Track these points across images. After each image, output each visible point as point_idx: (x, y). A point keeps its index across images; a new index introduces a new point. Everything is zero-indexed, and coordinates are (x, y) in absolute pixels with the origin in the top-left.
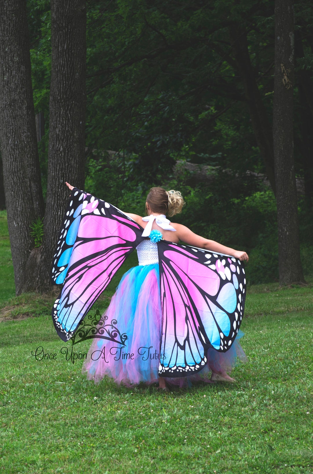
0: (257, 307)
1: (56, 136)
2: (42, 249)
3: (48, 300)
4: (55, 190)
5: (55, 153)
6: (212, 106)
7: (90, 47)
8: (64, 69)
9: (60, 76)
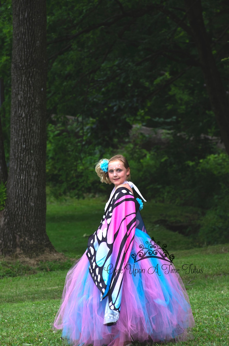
0: (216, 267)
1: (19, 102)
2: (5, 212)
3: (12, 262)
4: (17, 155)
5: (17, 119)
6: (166, 71)
7: (49, 15)
8: (25, 37)
9: (21, 43)
